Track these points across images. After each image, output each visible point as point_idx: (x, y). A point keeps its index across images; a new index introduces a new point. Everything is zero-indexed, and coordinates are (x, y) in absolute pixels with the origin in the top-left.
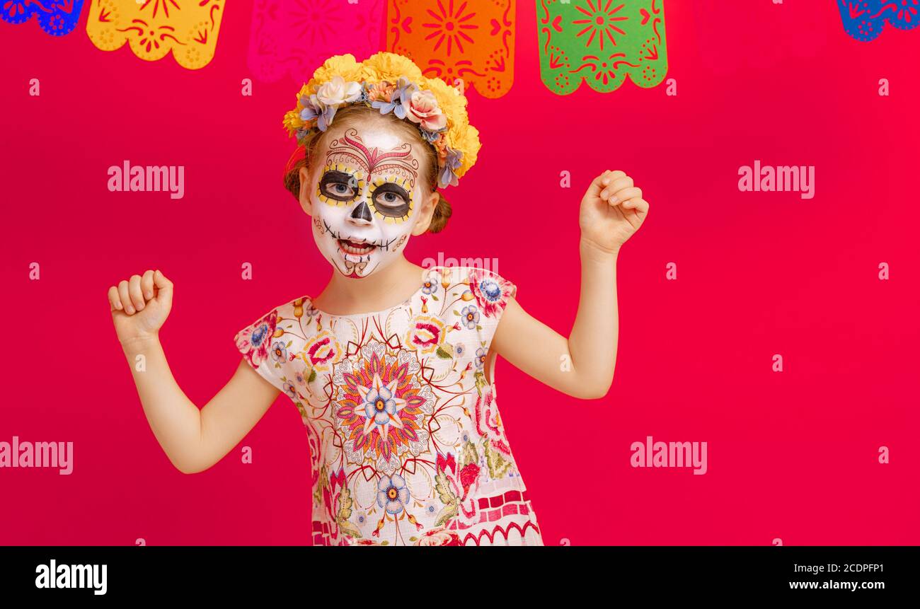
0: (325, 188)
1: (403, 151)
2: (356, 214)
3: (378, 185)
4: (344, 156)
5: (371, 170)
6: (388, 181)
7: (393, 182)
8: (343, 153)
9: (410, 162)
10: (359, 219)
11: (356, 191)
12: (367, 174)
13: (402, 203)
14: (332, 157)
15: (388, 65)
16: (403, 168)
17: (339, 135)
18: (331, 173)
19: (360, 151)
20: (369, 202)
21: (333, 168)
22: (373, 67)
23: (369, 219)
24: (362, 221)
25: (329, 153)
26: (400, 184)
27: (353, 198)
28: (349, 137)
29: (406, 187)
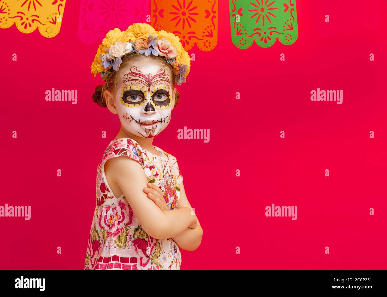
0: (126, 99)
1: (162, 72)
2: (147, 109)
3: (154, 92)
4: (134, 82)
5: (149, 86)
6: (159, 89)
7: (161, 89)
8: (133, 80)
9: (166, 77)
10: (149, 112)
11: (143, 98)
12: (148, 88)
13: (166, 98)
14: (126, 83)
15: (140, 30)
16: (164, 80)
17: (127, 71)
18: (129, 91)
19: (141, 77)
20: (151, 102)
21: (129, 89)
22: (132, 32)
23: (154, 110)
24: (151, 112)
25: (124, 82)
26: (164, 89)
27: (142, 101)
28: (133, 71)
29: (167, 90)
